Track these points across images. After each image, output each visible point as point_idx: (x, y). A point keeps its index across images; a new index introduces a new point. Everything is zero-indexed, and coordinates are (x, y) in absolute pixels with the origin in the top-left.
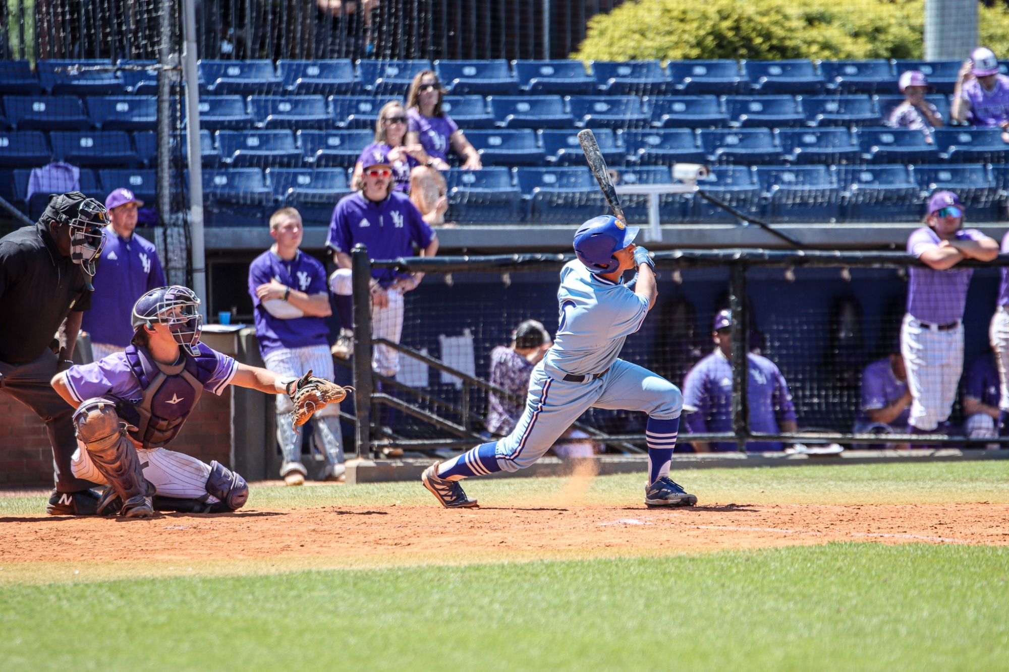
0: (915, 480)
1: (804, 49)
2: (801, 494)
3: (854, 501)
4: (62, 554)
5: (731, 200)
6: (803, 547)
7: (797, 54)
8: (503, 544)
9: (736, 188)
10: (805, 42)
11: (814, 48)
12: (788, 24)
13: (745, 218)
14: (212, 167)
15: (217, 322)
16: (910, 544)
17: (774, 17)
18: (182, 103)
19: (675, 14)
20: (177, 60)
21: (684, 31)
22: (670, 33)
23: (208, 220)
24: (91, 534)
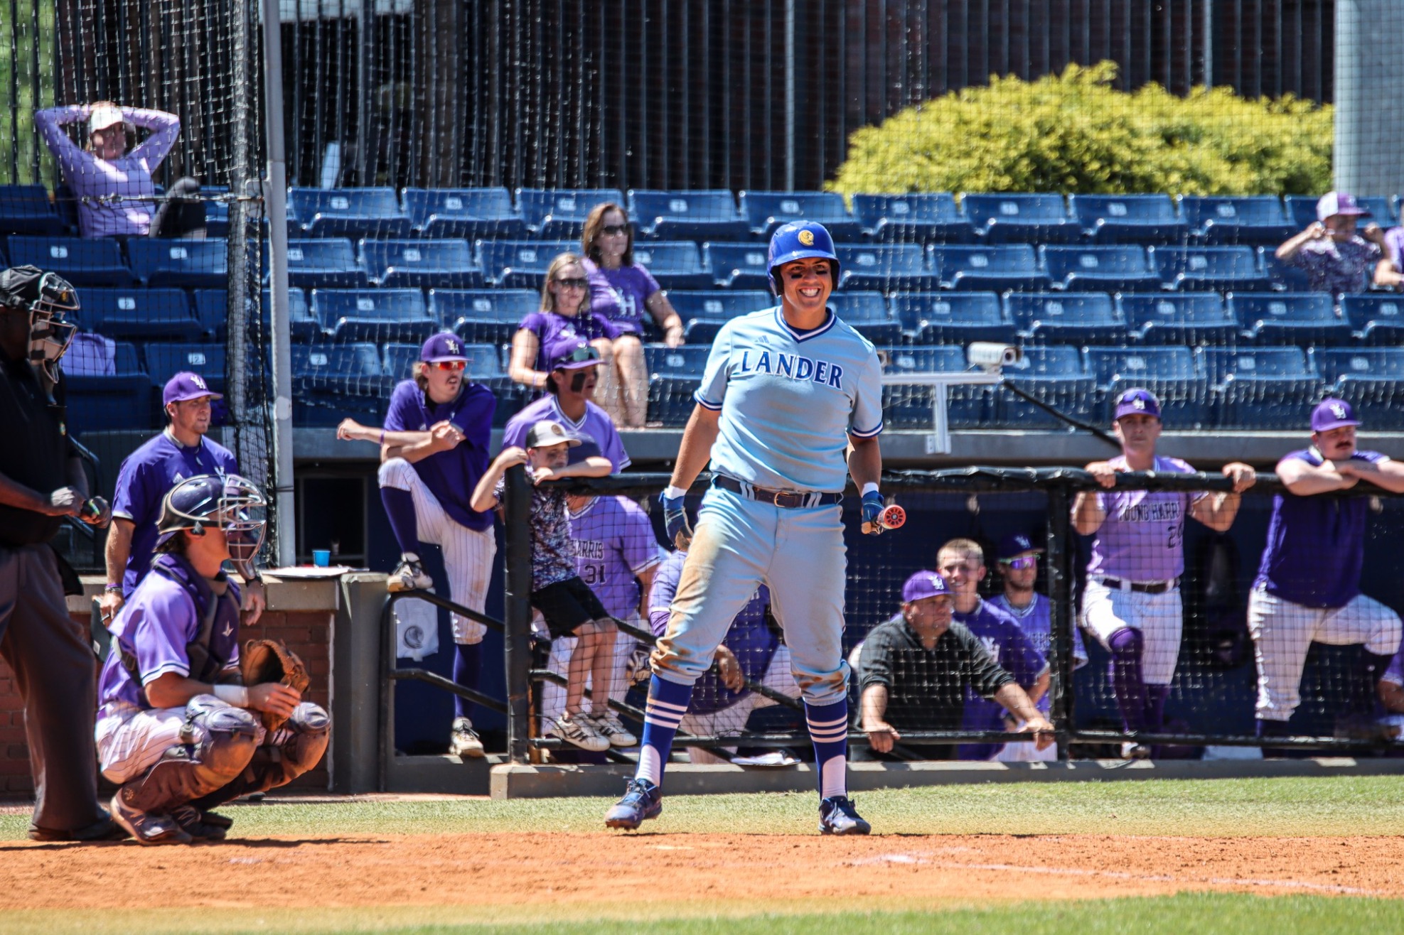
0: (1310, 803)
1: (1159, 177)
2: (1145, 820)
3: (1220, 831)
4: (78, 898)
5: (1048, 396)
6: (1141, 898)
7: (1149, 184)
8: (713, 890)
9: (1054, 379)
10: (1161, 168)
11: (1175, 178)
12: (1136, 143)
13: (1072, 423)
14: (306, 341)
15: (310, 563)
16: (1293, 895)
17: (1117, 132)
18: (264, 249)
19: (974, 127)
20: (256, 187)
21: (987, 151)
22: (968, 154)
23: (300, 416)
24: (123, 869)
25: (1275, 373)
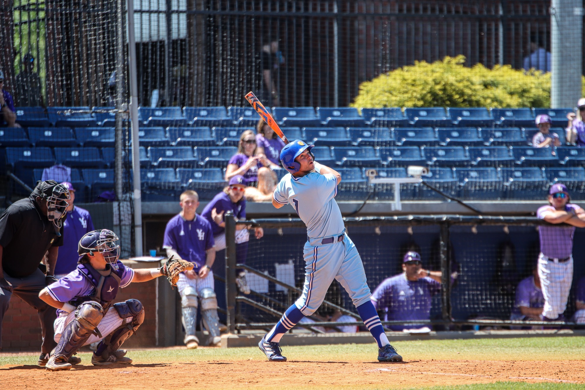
0: (546, 347)
1: (482, 100)
2: (481, 354)
3: (511, 359)
4: (60, 387)
5: (440, 187)
6: (482, 384)
7: (478, 103)
8: (311, 382)
9: (442, 181)
10: (483, 97)
11: (489, 101)
12: (473, 87)
13: (449, 198)
14: (146, 168)
15: (148, 255)
16: (542, 383)
17: (466, 83)
18: (129, 131)
19: (410, 81)
20: (126, 107)
21: (415, 91)
22: (406, 92)
23: (144, 197)
24: (77, 376)
25: (530, 178)
